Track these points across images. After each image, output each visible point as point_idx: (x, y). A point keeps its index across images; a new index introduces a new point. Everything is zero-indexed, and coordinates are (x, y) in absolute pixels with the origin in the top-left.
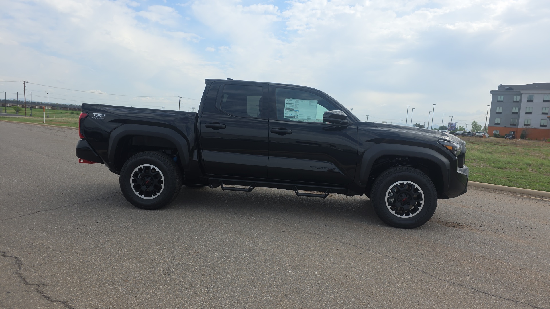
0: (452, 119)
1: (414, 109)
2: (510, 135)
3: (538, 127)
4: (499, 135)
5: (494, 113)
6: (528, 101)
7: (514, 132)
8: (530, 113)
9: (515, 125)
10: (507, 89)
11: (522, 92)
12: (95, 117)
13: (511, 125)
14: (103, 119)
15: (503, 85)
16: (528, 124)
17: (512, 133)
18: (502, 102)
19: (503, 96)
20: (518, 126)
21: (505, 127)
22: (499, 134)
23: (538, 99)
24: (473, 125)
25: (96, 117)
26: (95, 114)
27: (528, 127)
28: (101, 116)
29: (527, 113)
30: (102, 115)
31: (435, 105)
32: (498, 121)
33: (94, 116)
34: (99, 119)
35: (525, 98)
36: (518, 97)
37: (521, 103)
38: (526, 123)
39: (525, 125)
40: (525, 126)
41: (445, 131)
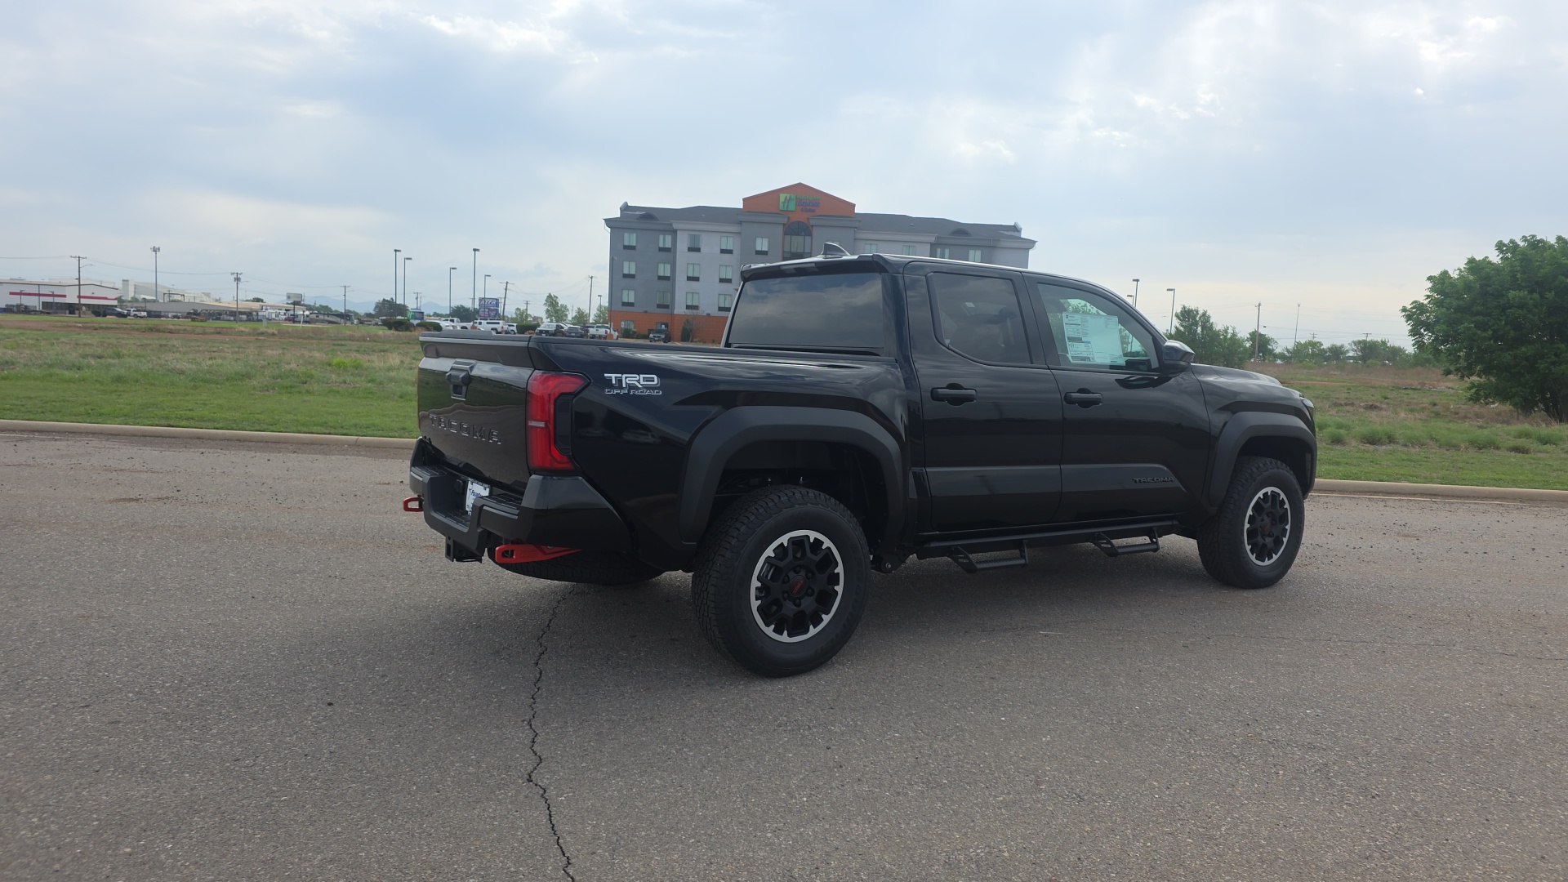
0: (506, 290)
1: (407, 259)
2: (660, 332)
3: (715, 312)
4: (635, 332)
5: (618, 278)
6: (690, 249)
7: (667, 326)
8: (696, 279)
9: (667, 307)
10: (642, 217)
11: (675, 226)
12: (616, 388)
13: (659, 306)
14: (654, 393)
15: (629, 205)
16: (694, 304)
17: (663, 326)
18: (633, 248)
19: (635, 235)
20: (673, 309)
21: (646, 312)
22: (635, 330)
23: (710, 244)
24: (549, 305)
25: (623, 388)
26: (613, 376)
27: (695, 312)
28: (642, 382)
29: (689, 279)
30: (645, 379)
31: (478, 250)
32: (629, 296)
33: (611, 386)
34: (637, 393)
35: (683, 244)
36: (669, 238)
37: (675, 252)
38: (689, 303)
39: (688, 307)
40: (690, 311)
41: (498, 323)
